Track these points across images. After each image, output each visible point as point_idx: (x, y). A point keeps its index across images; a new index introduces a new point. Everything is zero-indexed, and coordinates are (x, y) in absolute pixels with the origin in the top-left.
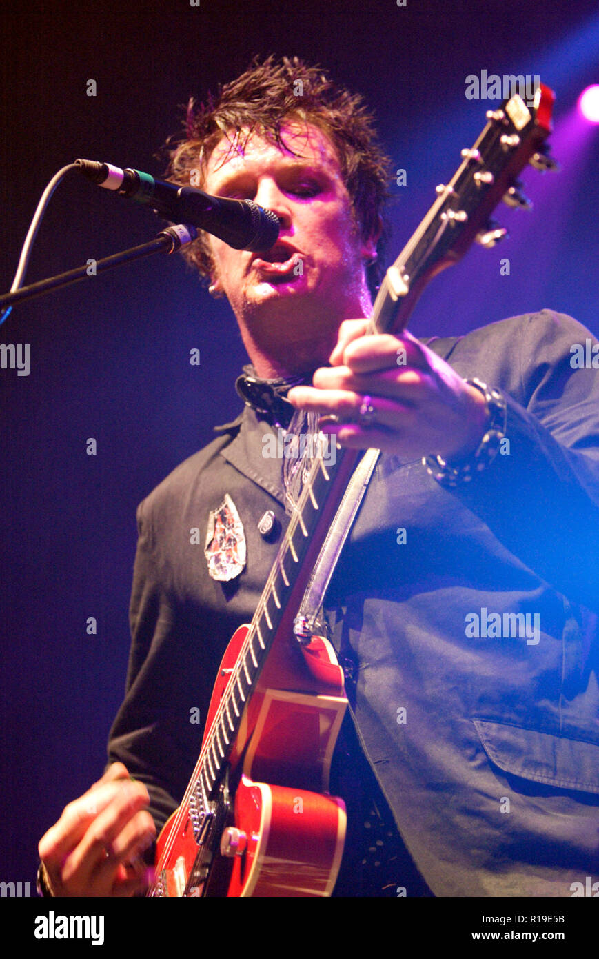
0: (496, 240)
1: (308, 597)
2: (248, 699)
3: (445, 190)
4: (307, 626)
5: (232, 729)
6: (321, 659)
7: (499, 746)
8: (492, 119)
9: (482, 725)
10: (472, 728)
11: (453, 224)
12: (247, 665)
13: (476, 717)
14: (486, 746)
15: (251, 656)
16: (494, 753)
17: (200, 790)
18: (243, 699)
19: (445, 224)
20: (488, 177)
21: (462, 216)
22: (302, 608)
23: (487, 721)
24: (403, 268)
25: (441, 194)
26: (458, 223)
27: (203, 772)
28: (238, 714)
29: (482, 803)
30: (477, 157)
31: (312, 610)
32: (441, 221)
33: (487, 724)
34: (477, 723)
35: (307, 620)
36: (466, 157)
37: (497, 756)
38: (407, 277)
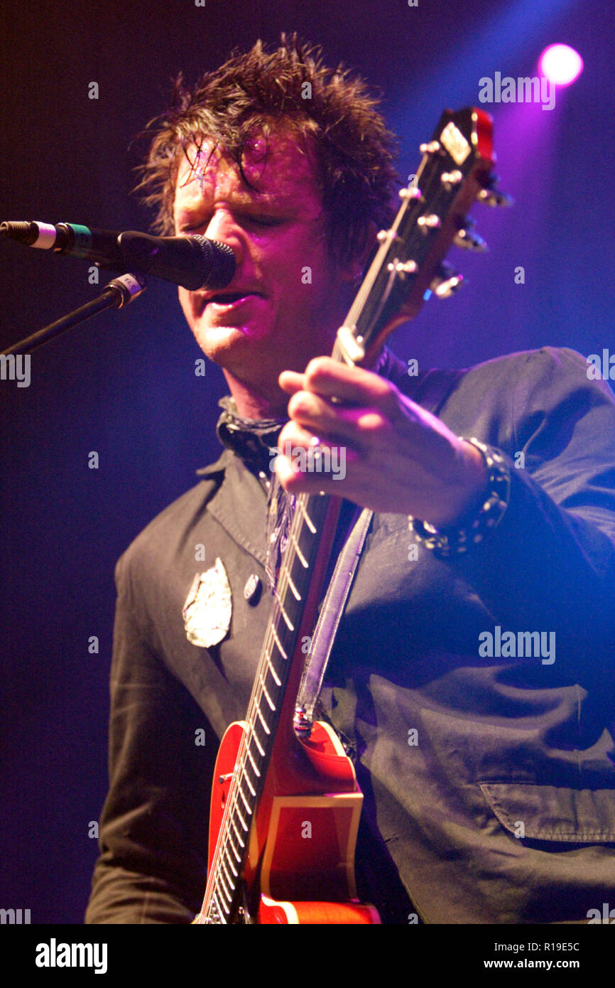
0: (453, 288)
1: (305, 684)
2: (255, 811)
3: (387, 236)
4: (305, 717)
5: (242, 845)
6: (327, 753)
7: (510, 809)
8: (428, 152)
9: (489, 788)
10: (479, 793)
11: (402, 276)
12: (248, 774)
13: (483, 780)
14: (496, 811)
15: (250, 763)
16: (505, 817)
17: (216, 912)
18: (250, 812)
19: (393, 276)
20: (433, 220)
21: (411, 266)
22: (299, 698)
23: (494, 783)
24: (354, 327)
25: (384, 240)
26: (409, 275)
27: (217, 892)
28: (246, 829)
29: (500, 863)
30: (417, 196)
31: (310, 699)
32: (389, 273)
33: (496, 786)
34: (483, 787)
35: (304, 711)
36: (405, 198)
37: (509, 820)
38: (360, 339)
